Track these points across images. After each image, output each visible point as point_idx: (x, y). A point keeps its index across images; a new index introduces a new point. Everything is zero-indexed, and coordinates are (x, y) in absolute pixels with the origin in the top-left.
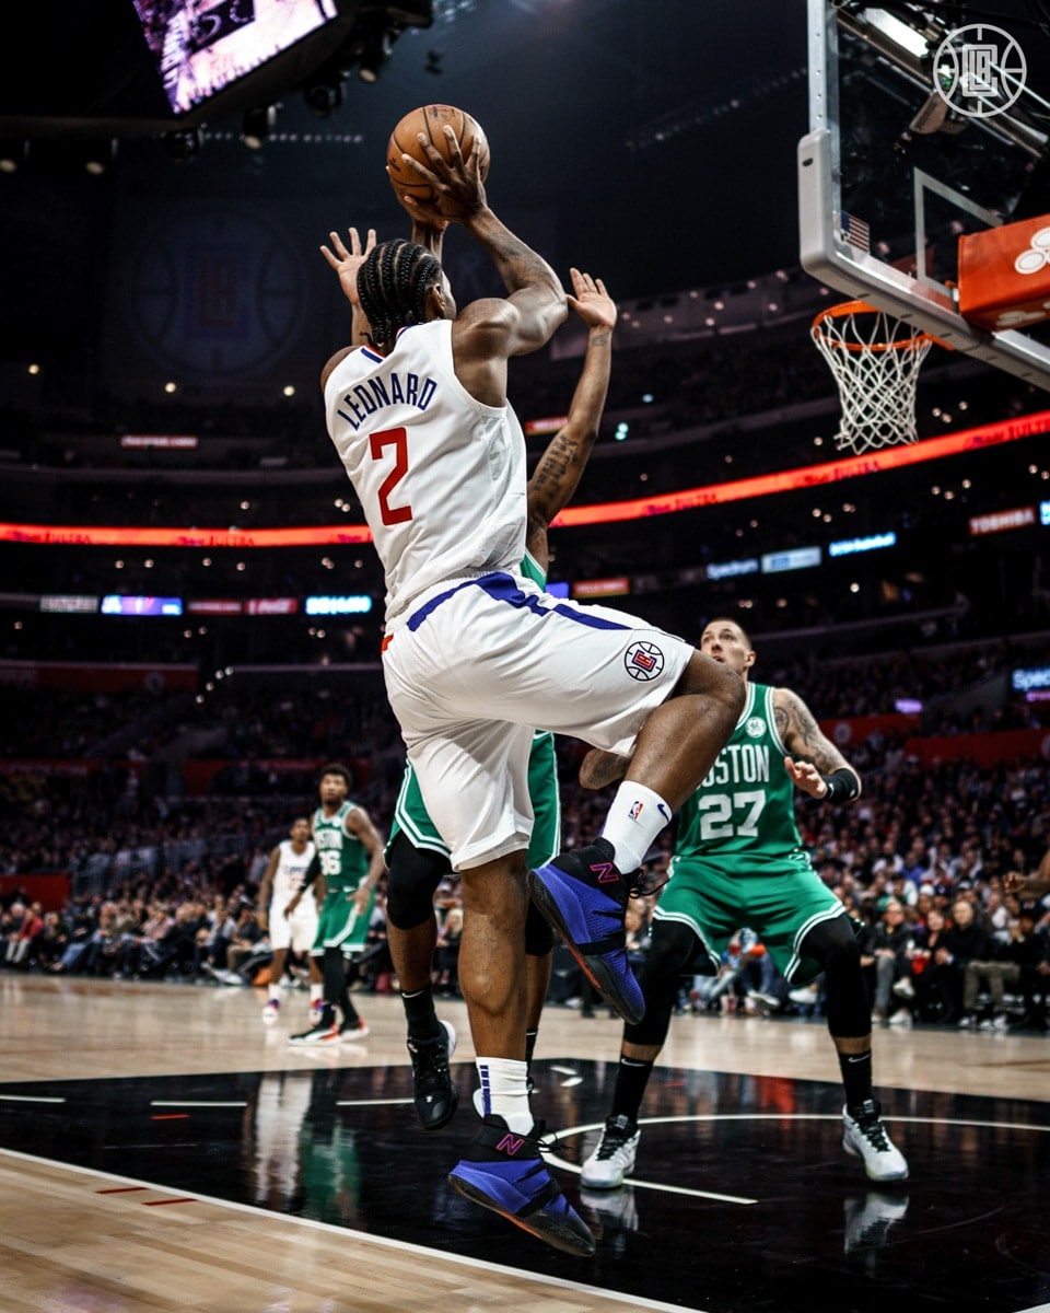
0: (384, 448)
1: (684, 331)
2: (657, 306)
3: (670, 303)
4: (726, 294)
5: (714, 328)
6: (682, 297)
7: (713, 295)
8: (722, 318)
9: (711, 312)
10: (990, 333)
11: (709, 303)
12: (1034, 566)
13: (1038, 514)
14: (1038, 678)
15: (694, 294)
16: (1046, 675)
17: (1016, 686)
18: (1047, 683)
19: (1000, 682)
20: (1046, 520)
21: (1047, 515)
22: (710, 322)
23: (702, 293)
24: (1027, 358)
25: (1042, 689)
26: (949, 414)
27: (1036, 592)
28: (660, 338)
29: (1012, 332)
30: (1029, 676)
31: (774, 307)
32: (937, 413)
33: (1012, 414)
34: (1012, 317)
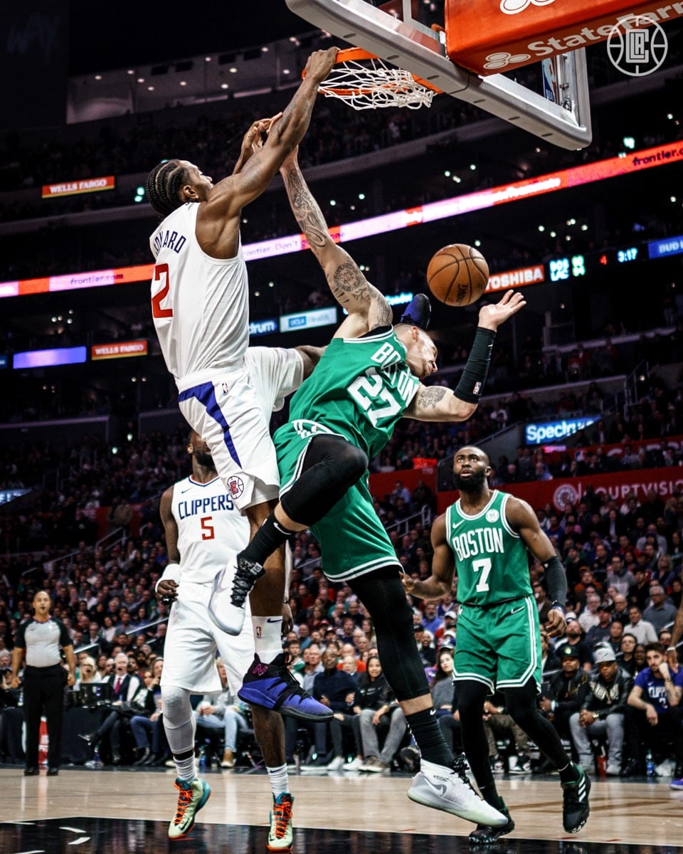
0: (161, 274)
1: (199, 96)
2: (172, 70)
3: (185, 68)
4: (240, 58)
5: (230, 92)
6: (197, 61)
7: (227, 60)
8: (238, 84)
9: (225, 76)
10: (476, 76)
11: (221, 68)
12: (544, 324)
13: (547, 272)
14: (550, 432)
15: (208, 59)
16: (558, 427)
17: (529, 438)
18: (559, 435)
19: (513, 435)
20: (554, 278)
21: (556, 272)
22: (225, 86)
23: (216, 58)
24: (513, 102)
25: (554, 441)
26: (459, 176)
27: (546, 348)
28: (175, 103)
29: (499, 75)
30: (542, 429)
31: (286, 72)
32: (447, 174)
33: (521, 175)
34: (497, 59)
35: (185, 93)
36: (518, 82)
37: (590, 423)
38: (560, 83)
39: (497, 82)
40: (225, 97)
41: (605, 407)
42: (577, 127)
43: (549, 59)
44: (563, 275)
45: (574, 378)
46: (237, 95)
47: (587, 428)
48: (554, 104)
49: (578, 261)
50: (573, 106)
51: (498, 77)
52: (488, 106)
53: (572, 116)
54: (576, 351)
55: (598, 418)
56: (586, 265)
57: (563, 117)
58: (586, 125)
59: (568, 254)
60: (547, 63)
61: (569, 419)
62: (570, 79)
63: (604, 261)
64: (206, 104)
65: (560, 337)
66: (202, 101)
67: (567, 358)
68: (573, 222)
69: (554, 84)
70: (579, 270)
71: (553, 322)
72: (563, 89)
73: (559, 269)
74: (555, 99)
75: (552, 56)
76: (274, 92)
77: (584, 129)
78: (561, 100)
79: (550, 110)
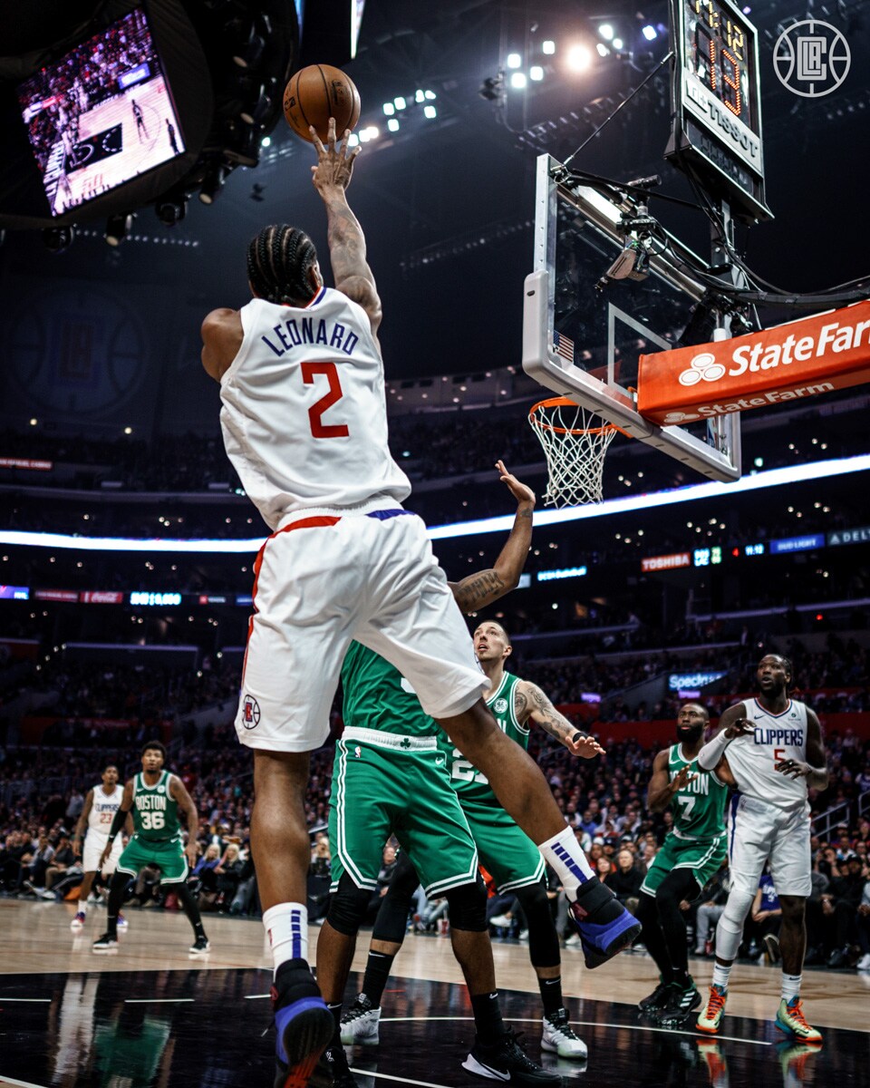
1: (436, 406)
2: (417, 385)
3: (426, 384)
4: (469, 380)
5: (459, 405)
6: (436, 380)
7: (459, 381)
8: (465, 398)
9: (457, 393)
10: (659, 427)
11: (455, 386)
12: (687, 597)
13: (692, 558)
14: (688, 681)
15: (445, 379)
16: (694, 679)
17: (672, 686)
18: (695, 685)
19: (660, 682)
20: (697, 563)
21: (699, 559)
22: (456, 400)
23: (451, 378)
24: (685, 447)
25: (691, 689)
26: (630, 480)
27: (688, 617)
28: (418, 410)
29: (675, 427)
30: (681, 679)
31: (503, 392)
32: (621, 479)
33: (676, 483)
34: (675, 416)
35: (425, 403)
36: (689, 432)
37: (719, 677)
38: (720, 434)
39: (672, 432)
40: (455, 409)
41: (731, 666)
42: (731, 468)
43: (713, 418)
44: (705, 562)
45: (708, 641)
46: (466, 408)
47: (716, 681)
48: (714, 449)
49: (717, 551)
50: (729, 452)
51: (675, 428)
52: (666, 449)
53: (727, 459)
54: (712, 621)
55: (725, 673)
56: (723, 555)
57: (721, 459)
58: (738, 467)
59: (708, 545)
60: (711, 421)
61: (703, 672)
62: (727, 432)
63: (736, 553)
64: (441, 413)
65: (699, 610)
66: (437, 410)
67: (705, 625)
68: (714, 521)
69: (715, 434)
70: (717, 559)
71: (695, 596)
72: (722, 438)
73: (701, 557)
74: (715, 446)
75: (716, 416)
76: (493, 407)
77: (735, 469)
78: (720, 446)
79: (711, 454)
